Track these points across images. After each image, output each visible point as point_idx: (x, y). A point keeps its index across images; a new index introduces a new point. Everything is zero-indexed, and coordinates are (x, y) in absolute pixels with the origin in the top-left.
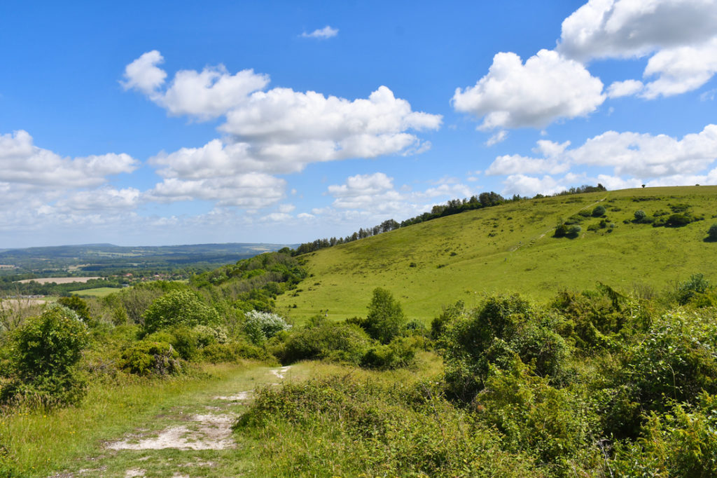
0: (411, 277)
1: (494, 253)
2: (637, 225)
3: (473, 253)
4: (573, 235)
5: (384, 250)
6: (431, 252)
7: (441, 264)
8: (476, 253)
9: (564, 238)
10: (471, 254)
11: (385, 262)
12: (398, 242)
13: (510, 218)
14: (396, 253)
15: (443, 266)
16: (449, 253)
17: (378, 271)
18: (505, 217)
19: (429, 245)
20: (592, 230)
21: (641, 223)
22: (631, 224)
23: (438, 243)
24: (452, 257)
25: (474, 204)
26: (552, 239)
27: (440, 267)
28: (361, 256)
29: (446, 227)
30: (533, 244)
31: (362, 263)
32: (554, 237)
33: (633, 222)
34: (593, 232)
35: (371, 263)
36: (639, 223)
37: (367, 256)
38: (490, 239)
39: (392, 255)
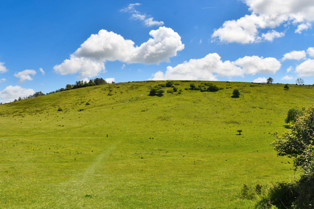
0: (61, 116)
1: (115, 104)
2: (193, 91)
3: (101, 103)
4: (160, 94)
5: (37, 103)
6: (71, 103)
7: (81, 109)
8: (102, 103)
9: (156, 96)
10: (100, 104)
11: (38, 109)
12: (47, 100)
13: (119, 87)
14: (46, 105)
15: (83, 110)
16: (85, 103)
17: (34, 114)
18: (115, 87)
19: (69, 100)
20: (170, 92)
21: (194, 90)
22: (189, 90)
23: (75, 99)
24: (87, 106)
25: (92, 84)
26: (148, 96)
27: (80, 110)
28: (20, 107)
29: (78, 92)
30: (137, 99)
31: (21, 110)
32: (149, 95)
33: (190, 89)
34: (171, 93)
35: (27, 110)
36: (193, 90)
37: (25, 107)
38: (109, 97)
39: (43, 106)
